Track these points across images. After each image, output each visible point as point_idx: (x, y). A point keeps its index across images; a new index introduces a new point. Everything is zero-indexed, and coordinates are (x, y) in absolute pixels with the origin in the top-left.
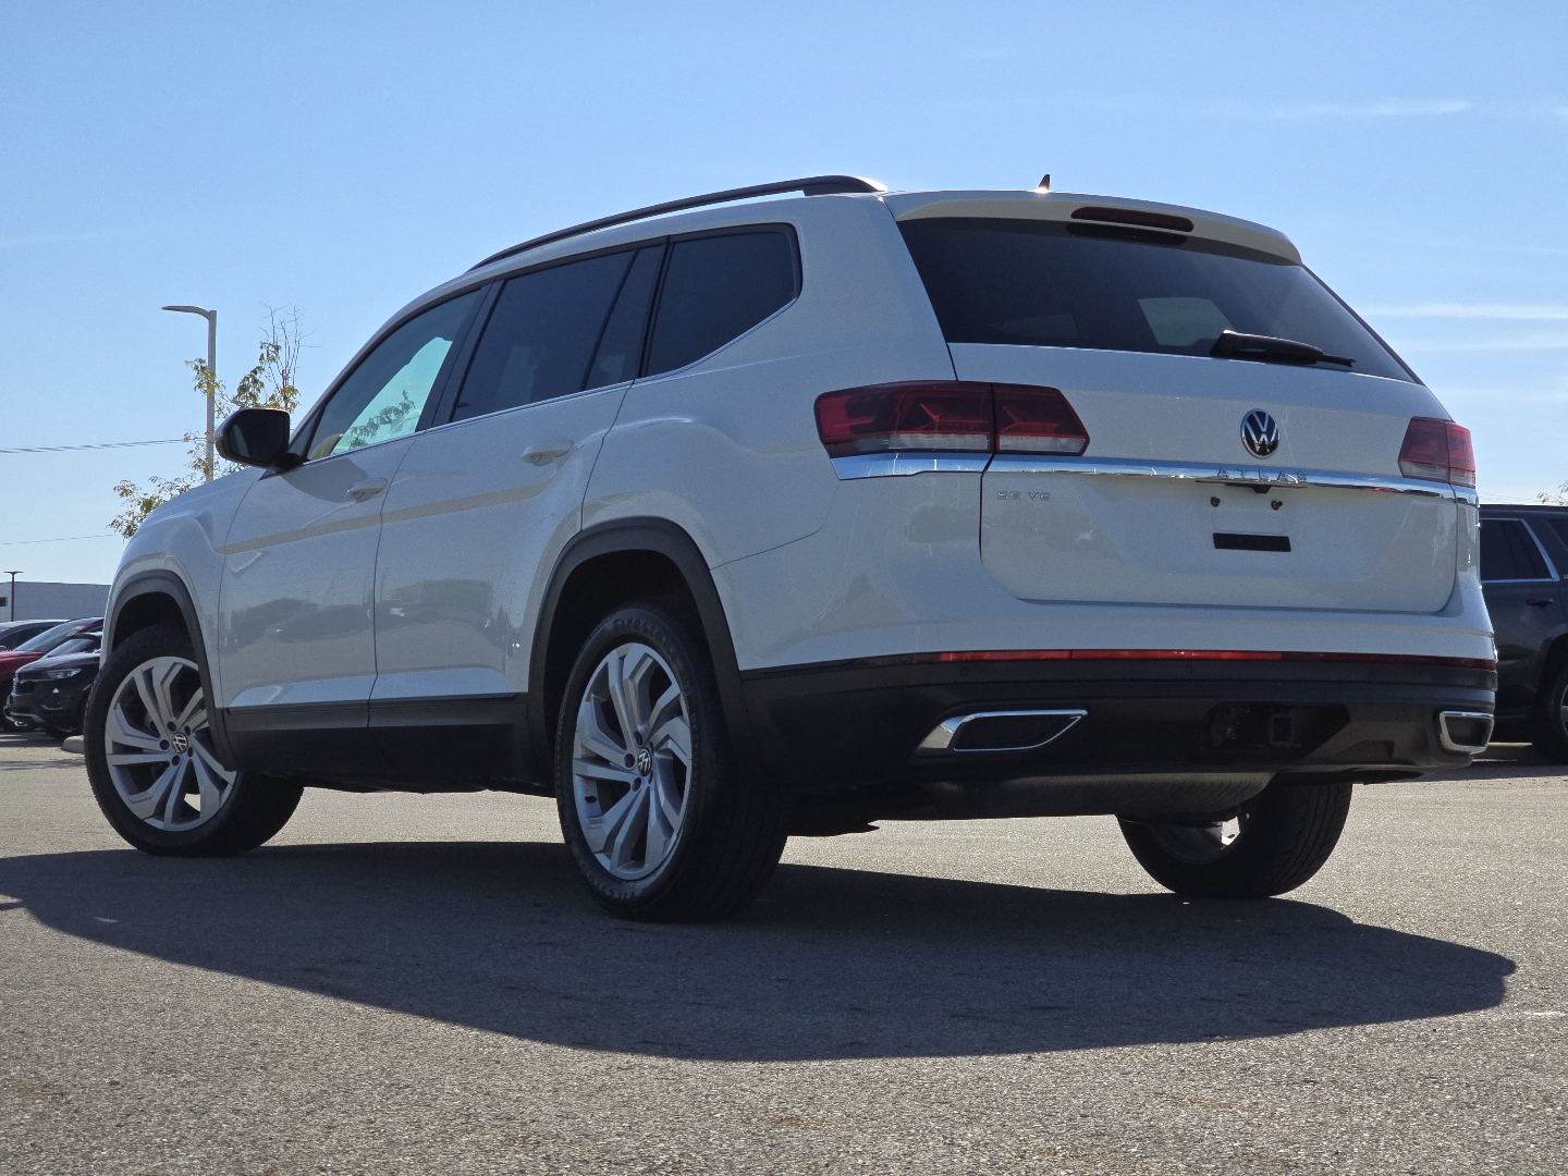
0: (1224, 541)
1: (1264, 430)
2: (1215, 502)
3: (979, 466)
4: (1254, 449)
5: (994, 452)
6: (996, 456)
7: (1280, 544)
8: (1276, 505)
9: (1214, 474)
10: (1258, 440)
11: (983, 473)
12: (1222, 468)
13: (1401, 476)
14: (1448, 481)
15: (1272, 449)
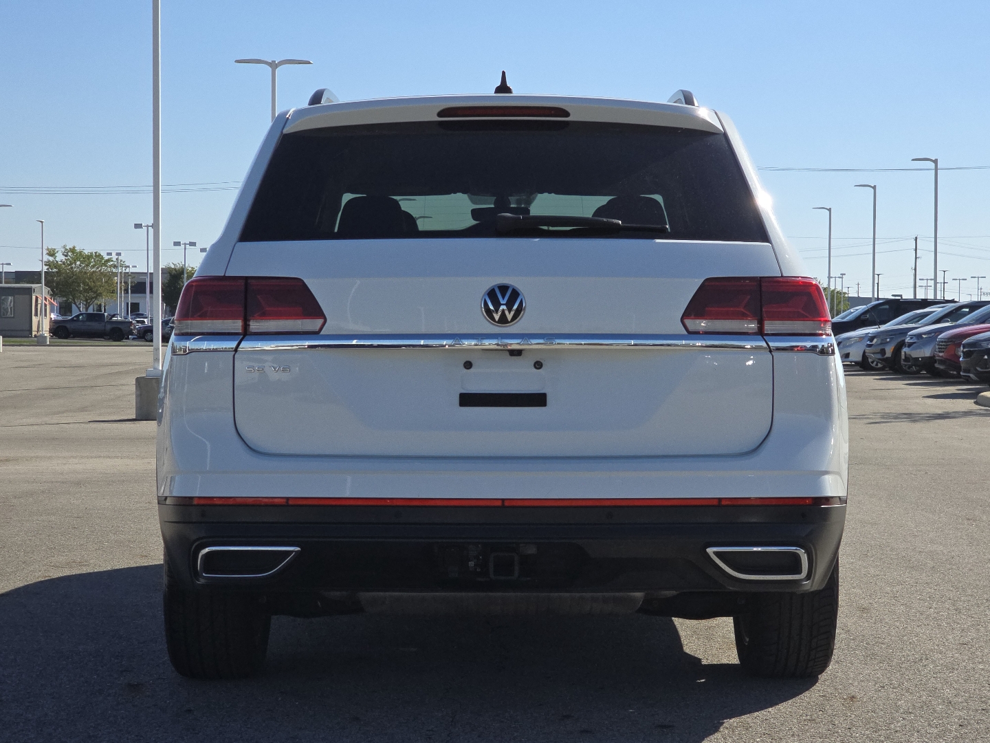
0: (468, 400)
1: (503, 302)
2: (468, 365)
3: (233, 344)
5: (246, 334)
6: (247, 337)
7: (538, 400)
8: (538, 366)
10: (498, 311)
11: (236, 350)
13: (685, 333)
14: (761, 333)
15: (514, 318)
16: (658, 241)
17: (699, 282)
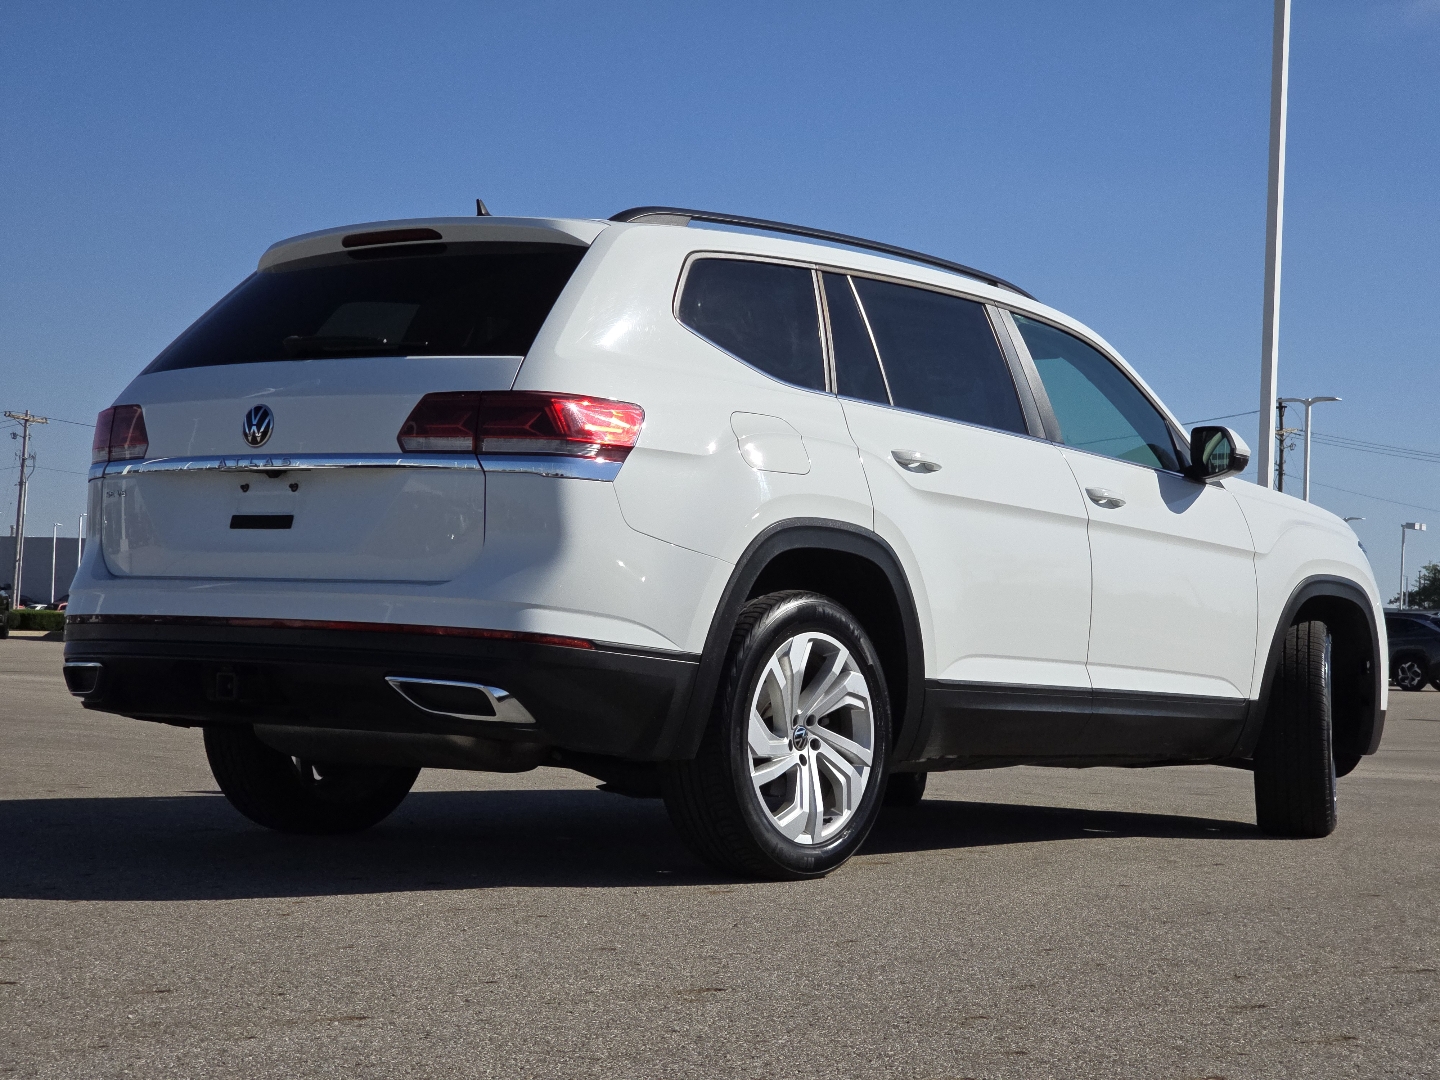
0: (239, 522)
1: (254, 423)
2: (245, 488)
4: (248, 440)
5: (109, 461)
6: (110, 463)
7: (284, 522)
8: (294, 487)
9: (216, 464)
10: (250, 430)
11: (103, 476)
12: (223, 458)
13: (399, 451)
14: (476, 453)
15: (262, 440)
16: (409, 358)
17: (420, 397)
